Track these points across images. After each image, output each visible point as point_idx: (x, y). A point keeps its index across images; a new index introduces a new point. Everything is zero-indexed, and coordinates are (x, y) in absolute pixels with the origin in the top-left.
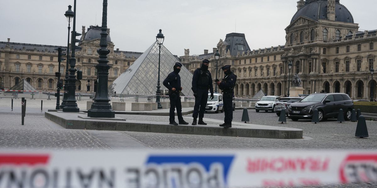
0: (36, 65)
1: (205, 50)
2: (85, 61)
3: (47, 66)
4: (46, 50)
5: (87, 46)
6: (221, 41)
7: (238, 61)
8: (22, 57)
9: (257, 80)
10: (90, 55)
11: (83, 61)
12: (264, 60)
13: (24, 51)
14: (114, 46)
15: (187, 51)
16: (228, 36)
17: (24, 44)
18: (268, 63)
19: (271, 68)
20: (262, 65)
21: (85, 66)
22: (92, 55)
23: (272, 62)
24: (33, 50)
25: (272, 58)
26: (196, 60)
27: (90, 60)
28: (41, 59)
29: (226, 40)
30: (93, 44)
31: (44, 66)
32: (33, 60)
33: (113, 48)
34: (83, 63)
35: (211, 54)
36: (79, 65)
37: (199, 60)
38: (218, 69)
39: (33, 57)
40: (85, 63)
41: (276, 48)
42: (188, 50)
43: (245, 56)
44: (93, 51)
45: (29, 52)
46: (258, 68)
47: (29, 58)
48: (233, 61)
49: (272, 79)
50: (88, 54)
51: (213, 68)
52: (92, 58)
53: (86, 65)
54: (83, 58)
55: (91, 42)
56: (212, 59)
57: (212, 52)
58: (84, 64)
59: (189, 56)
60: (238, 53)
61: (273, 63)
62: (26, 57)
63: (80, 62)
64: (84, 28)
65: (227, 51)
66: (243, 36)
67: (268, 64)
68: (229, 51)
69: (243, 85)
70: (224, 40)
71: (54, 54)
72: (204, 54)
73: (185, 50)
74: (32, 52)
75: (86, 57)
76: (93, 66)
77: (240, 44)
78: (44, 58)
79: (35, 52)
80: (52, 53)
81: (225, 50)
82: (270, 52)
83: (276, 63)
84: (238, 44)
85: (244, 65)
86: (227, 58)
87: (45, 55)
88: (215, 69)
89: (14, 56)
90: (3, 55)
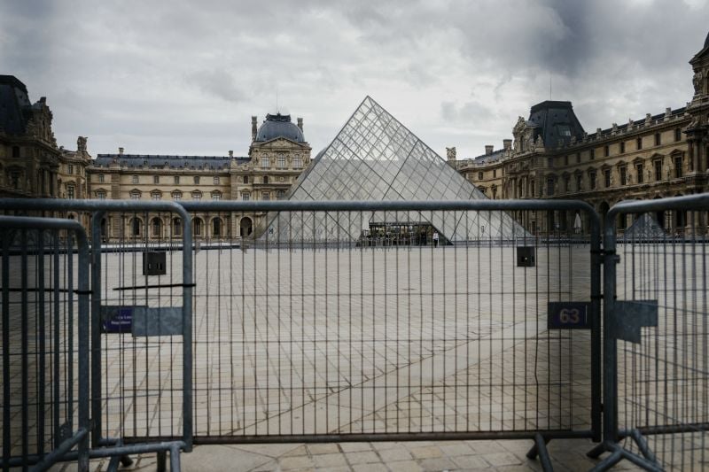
0: (169, 194)
1: (487, 147)
2: (257, 180)
3: (190, 195)
4: (186, 164)
5: (259, 153)
6: (521, 119)
7: (562, 160)
8: (143, 180)
9: (613, 194)
10: (266, 170)
11: (253, 181)
12: (627, 149)
13: (146, 169)
14: (310, 149)
15: (452, 152)
16: (535, 109)
17: (148, 157)
18: (637, 153)
19: (648, 164)
20: (623, 159)
21: (257, 190)
22: (269, 168)
23: (650, 150)
24: (162, 167)
25: (648, 142)
26: (470, 166)
27: (266, 179)
28: (177, 183)
29: (531, 118)
30: (271, 149)
31: (184, 194)
32: (163, 185)
33: (309, 153)
34: (254, 185)
35: (500, 151)
36: (246, 189)
37: (476, 166)
38: (518, 180)
39: (163, 180)
40: (257, 185)
41: (661, 117)
42: (454, 148)
43: (578, 145)
44: (272, 162)
45: (156, 170)
46: (613, 169)
47: (157, 180)
48: (550, 160)
49: (657, 189)
50: (262, 168)
51: (507, 178)
52: (271, 174)
53: (259, 188)
54: (253, 175)
55: (268, 145)
56: (503, 160)
57: (502, 147)
58: (256, 188)
59: (456, 161)
60: (561, 142)
61: (653, 152)
62: (150, 179)
63: (249, 184)
64: (254, 119)
65: (536, 139)
66: (567, 105)
67: (640, 155)
68: (540, 138)
70: (526, 119)
71: (200, 171)
72: (484, 153)
73: (448, 149)
74: (160, 170)
75: (259, 174)
76: (272, 190)
77: (562, 124)
78: (183, 180)
79: (166, 169)
80: (197, 170)
81: (531, 138)
82: (642, 128)
83: (663, 150)
84: (560, 124)
85: (575, 166)
86: (537, 155)
87: (184, 174)
88: (511, 179)
89: (129, 179)
90: (108, 178)
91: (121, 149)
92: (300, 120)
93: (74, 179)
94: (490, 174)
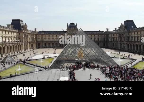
0: (52, 38)
1: (115, 28)
3: (55, 39)
6: (122, 24)
7: (131, 33)
8: (47, 36)
15: (107, 29)
16: (125, 22)
20: (138, 35)
38: (121, 37)
46: (136, 37)
47: (49, 36)
48: (128, 33)
51: (119, 36)
56: (118, 32)
57: (118, 29)
59: (108, 31)
65: (125, 29)
68: (126, 29)
69: (134, 45)
72: (114, 30)
74: (50, 34)
80: (57, 34)
85: (134, 35)
86: (125, 32)
87: (54, 35)
89: (44, 36)
90: (40, 36)
91: (43, 30)
92: (76, 24)
93: (33, 37)
94: (115, 35)
